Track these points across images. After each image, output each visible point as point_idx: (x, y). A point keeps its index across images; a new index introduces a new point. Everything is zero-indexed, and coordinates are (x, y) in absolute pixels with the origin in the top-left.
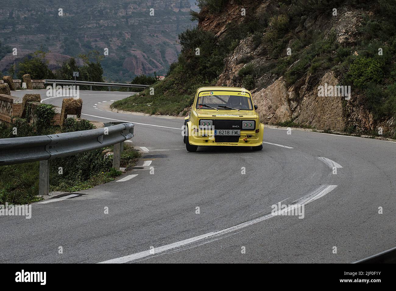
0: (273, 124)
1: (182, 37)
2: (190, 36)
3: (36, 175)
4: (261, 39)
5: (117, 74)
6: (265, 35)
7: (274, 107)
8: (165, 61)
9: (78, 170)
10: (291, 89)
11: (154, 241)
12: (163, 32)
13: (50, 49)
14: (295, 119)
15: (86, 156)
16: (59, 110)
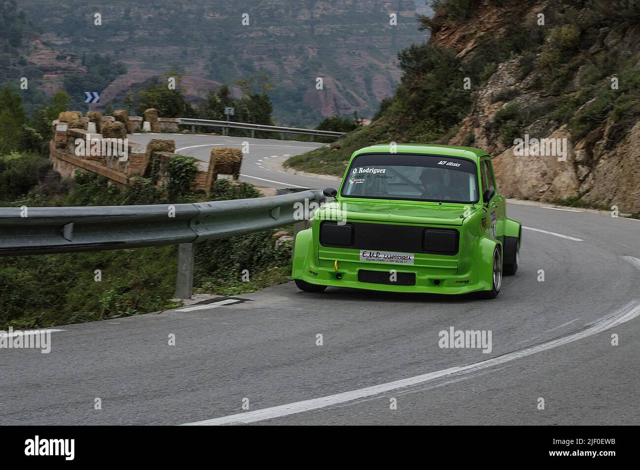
0: (547, 201)
1: (404, 57)
2: (417, 56)
3: (165, 268)
4: (533, 63)
5: (293, 114)
6: (539, 56)
7: (550, 174)
8: (371, 95)
9: (232, 263)
10: (580, 145)
11: (365, 377)
12: (369, 47)
13: (187, 69)
14: (584, 193)
15: (247, 242)
16: (204, 166)
